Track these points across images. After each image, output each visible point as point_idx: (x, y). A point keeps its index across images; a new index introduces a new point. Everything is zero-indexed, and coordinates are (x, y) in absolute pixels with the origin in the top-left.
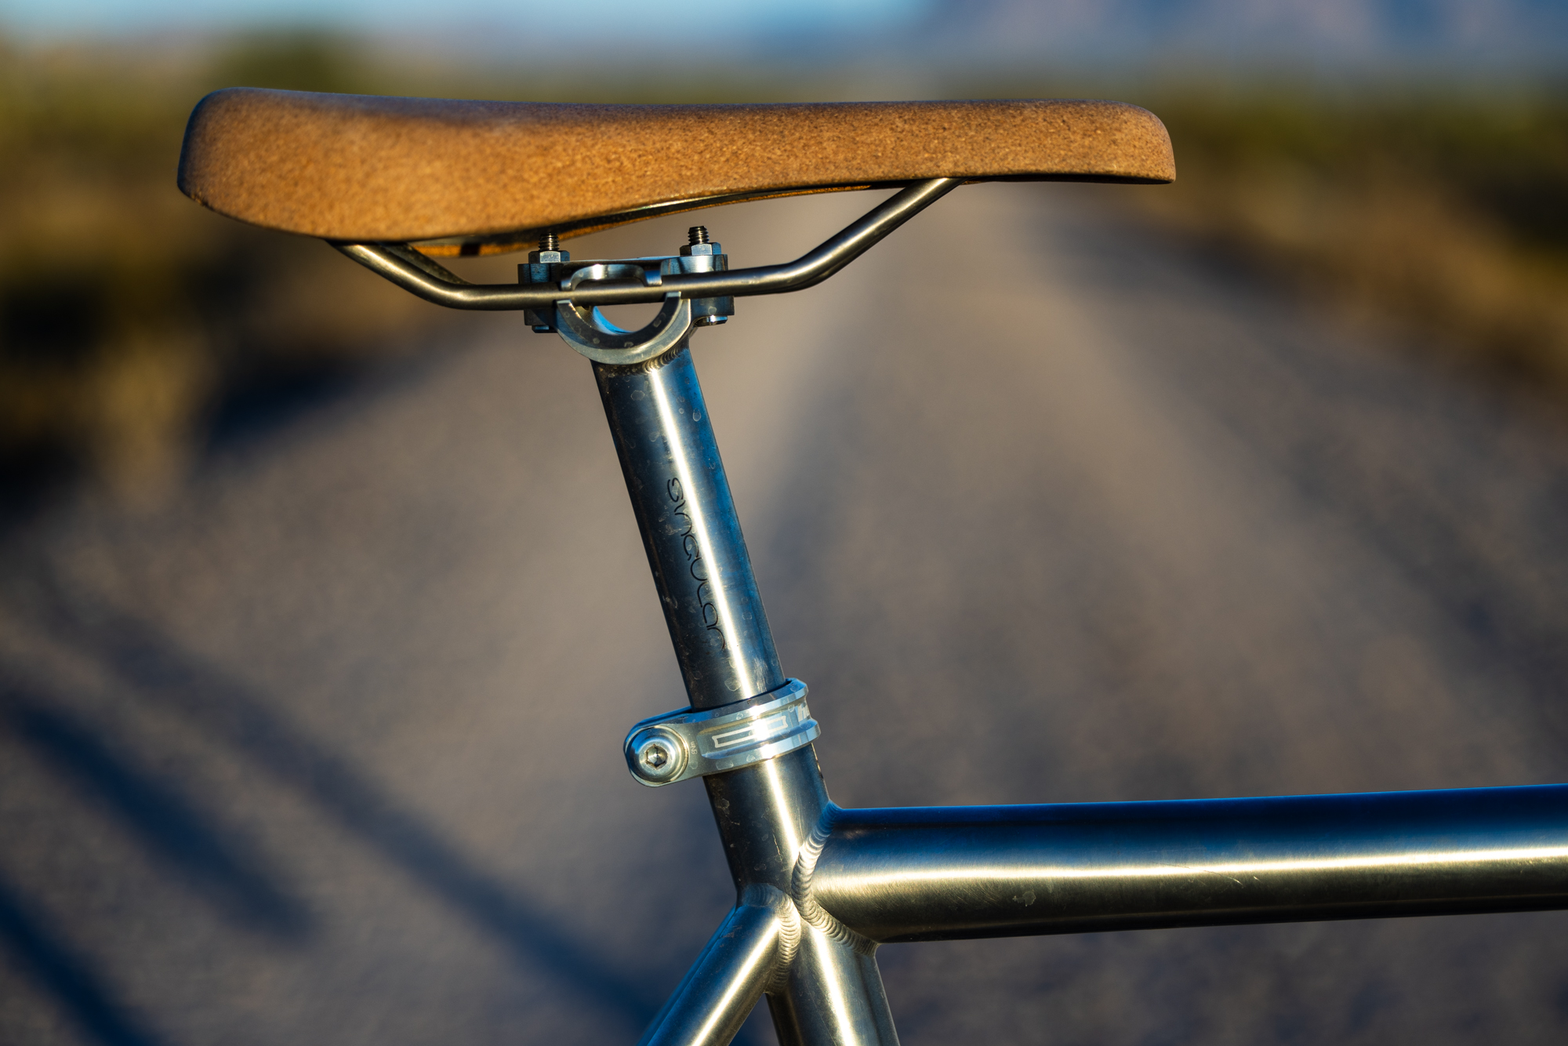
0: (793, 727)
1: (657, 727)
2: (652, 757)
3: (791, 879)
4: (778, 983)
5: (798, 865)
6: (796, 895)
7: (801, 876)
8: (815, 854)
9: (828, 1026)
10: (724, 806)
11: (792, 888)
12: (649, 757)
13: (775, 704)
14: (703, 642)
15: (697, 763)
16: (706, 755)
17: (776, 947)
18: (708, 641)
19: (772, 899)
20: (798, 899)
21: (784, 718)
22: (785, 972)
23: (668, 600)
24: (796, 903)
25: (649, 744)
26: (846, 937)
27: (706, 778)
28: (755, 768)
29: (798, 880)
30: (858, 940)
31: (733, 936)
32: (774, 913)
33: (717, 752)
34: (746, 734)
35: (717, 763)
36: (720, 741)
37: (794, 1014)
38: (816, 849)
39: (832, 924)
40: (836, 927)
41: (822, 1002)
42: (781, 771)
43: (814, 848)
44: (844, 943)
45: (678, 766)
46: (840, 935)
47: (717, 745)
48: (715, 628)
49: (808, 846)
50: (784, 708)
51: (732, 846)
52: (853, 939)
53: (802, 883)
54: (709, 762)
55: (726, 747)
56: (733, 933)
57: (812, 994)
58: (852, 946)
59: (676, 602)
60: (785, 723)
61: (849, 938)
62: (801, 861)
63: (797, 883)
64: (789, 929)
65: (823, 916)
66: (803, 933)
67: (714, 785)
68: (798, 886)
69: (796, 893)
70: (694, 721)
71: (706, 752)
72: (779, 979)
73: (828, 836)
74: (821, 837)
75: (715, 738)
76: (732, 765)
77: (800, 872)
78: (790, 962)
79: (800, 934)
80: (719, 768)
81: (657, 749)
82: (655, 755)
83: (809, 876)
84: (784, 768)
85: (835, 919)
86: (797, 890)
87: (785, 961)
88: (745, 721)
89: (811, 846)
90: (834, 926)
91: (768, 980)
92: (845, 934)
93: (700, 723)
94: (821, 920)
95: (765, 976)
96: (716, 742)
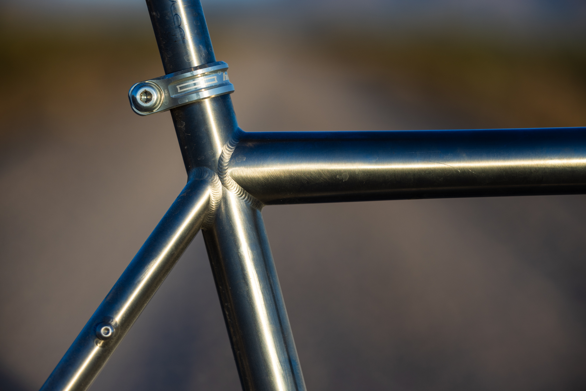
0: (220, 83)
1: (147, 82)
2: (144, 97)
3: (217, 164)
4: (209, 222)
5: (222, 157)
6: (220, 173)
7: (223, 163)
8: (231, 152)
9: (236, 245)
10: (182, 125)
11: (218, 169)
12: (142, 97)
13: (211, 69)
14: (173, 35)
15: (168, 101)
16: (173, 96)
17: (208, 202)
18: (175, 35)
19: (207, 175)
20: (221, 175)
21: (215, 77)
22: (213, 216)
23: (154, 13)
24: (220, 178)
25: (142, 90)
26: (246, 198)
27: (172, 111)
28: (199, 102)
29: (222, 165)
30: (253, 201)
31: (185, 195)
32: (208, 183)
33: (179, 94)
34: (195, 84)
35: (179, 100)
36: (181, 88)
37: (217, 239)
38: (231, 149)
39: (239, 190)
40: (241, 191)
41: (232, 232)
42: (213, 105)
43: (230, 148)
44: (246, 201)
45: (158, 102)
46: (244, 196)
47: (179, 91)
48: (180, 27)
49: (227, 147)
50: (215, 72)
51: (186, 147)
52: (250, 199)
53: (223, 166)
54: (175, 100)
55: (184, 91)
56: (185, 194)
57: (227, 228)
58: (250, 203)
59: (159, 14)
60: (216, 80)
61: (248, 198)
62: (223, 155)
63: (221, 167)
64: (215, 191)
65: (234, 185)
66: (223, 194)
67: (177, 114)
68: (221, 168)
69: (220, 172)
70: (167, 78)
71: (173, 94)
72: (210, 220)
73: (238, 143)
74: (234, 143)
75: (178, 87)
76: (187, 101)
77: (222, 161)
78: (216, 210)
79: (222, 194)
80: (180, 103)
81: (146, 93)
82: (146, 97)
83: (227, 162)
84: (215, 104)
85: (241, 188)
86: (220, 170)
87: (213, 209)
88: (193, 78)
89: (228, 147)
90: (240, 191)
91: (203, 220)
92: (246, 196)
93: (170, 78)
94: (233, 187)
95: (202, 217)
96: (179, 89)
